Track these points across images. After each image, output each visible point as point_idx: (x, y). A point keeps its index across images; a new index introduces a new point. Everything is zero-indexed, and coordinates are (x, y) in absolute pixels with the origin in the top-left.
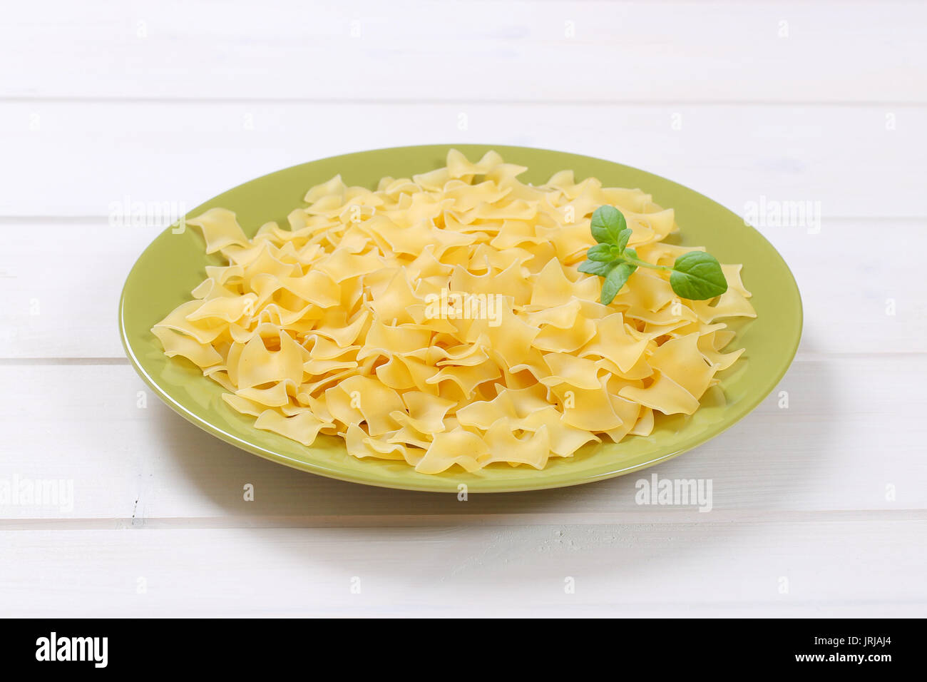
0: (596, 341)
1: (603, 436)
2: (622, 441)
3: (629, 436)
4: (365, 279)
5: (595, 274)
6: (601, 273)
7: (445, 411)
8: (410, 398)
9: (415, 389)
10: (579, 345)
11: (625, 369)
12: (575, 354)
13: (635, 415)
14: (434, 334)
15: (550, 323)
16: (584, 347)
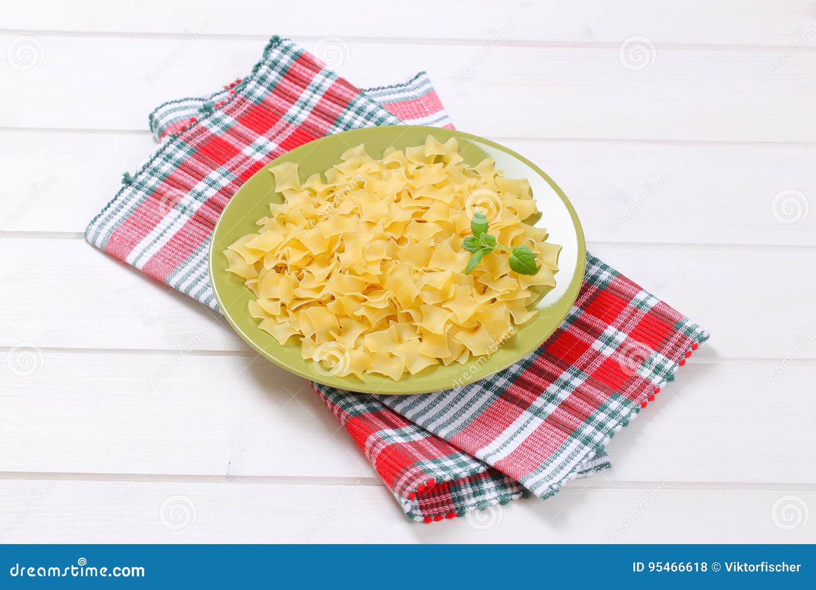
0: (452, 299)
1: (440, 360)
2: (449, 366)
3: (456, 362)
4: (343, 236)
5: (469, 251)
6: (472, 251)
7: (361, 331)
8: (344, 322)
9: (347, 316)
10: (443, 299)
11: (461, 321)
12: (439, 305)
13: (460, 350)
14: (366, 283)
15: (430, 284)
16: (447, 300)
